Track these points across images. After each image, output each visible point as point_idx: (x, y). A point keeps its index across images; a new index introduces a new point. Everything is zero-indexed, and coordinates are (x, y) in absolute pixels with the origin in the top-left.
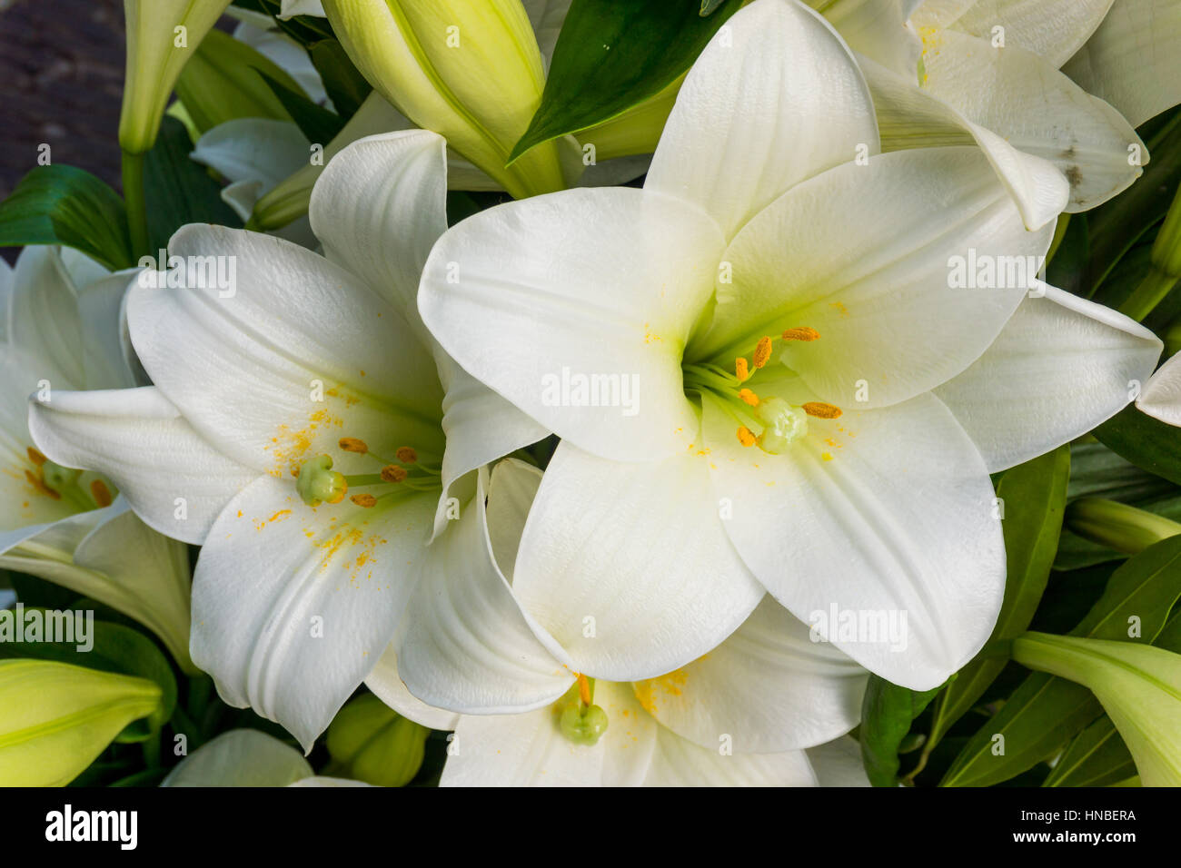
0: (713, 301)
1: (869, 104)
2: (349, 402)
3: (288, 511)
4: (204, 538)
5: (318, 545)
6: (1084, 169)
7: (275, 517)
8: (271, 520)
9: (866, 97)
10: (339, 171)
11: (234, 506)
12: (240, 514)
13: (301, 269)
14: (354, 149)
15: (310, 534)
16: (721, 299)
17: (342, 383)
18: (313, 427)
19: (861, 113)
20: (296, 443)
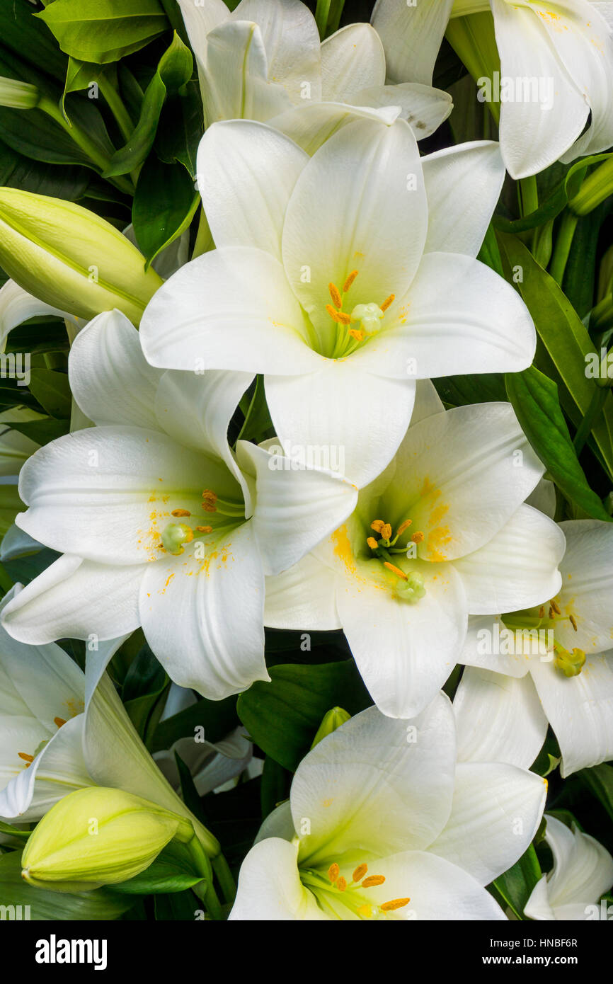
0: (306, 315)
1: (288, 141)
2: (164, 501)
3: (172, 575)
4: (139, 623)
5: (198, 574)
6: (423, 120)
7: (168, 582)
8: (166, 585)
9: (284, 138)
10: (76, 364)
11: (142, 596)
12: (149, 595)
13: (93, 443)
14: (76, 348)
15: (191, 574)
16: (309, 309)
17: (154, 491)
18: (155, 523)
19: (288, 147)
20: (152, 537)
